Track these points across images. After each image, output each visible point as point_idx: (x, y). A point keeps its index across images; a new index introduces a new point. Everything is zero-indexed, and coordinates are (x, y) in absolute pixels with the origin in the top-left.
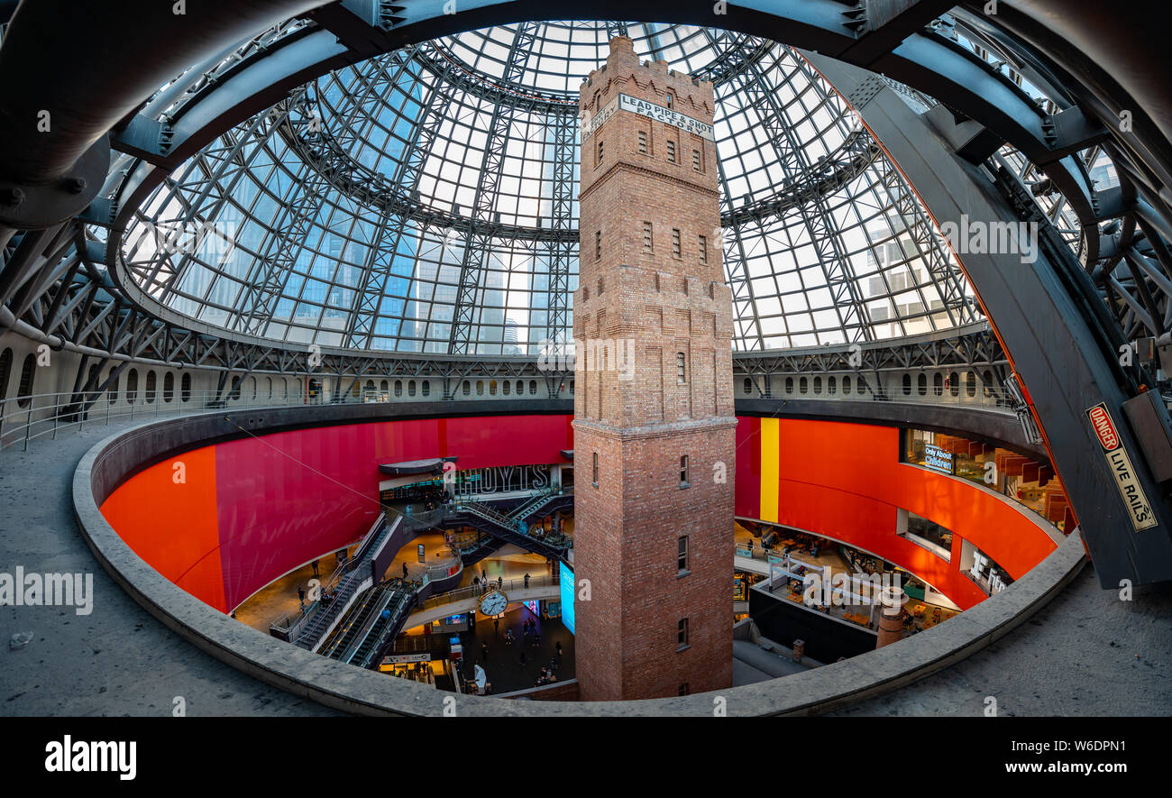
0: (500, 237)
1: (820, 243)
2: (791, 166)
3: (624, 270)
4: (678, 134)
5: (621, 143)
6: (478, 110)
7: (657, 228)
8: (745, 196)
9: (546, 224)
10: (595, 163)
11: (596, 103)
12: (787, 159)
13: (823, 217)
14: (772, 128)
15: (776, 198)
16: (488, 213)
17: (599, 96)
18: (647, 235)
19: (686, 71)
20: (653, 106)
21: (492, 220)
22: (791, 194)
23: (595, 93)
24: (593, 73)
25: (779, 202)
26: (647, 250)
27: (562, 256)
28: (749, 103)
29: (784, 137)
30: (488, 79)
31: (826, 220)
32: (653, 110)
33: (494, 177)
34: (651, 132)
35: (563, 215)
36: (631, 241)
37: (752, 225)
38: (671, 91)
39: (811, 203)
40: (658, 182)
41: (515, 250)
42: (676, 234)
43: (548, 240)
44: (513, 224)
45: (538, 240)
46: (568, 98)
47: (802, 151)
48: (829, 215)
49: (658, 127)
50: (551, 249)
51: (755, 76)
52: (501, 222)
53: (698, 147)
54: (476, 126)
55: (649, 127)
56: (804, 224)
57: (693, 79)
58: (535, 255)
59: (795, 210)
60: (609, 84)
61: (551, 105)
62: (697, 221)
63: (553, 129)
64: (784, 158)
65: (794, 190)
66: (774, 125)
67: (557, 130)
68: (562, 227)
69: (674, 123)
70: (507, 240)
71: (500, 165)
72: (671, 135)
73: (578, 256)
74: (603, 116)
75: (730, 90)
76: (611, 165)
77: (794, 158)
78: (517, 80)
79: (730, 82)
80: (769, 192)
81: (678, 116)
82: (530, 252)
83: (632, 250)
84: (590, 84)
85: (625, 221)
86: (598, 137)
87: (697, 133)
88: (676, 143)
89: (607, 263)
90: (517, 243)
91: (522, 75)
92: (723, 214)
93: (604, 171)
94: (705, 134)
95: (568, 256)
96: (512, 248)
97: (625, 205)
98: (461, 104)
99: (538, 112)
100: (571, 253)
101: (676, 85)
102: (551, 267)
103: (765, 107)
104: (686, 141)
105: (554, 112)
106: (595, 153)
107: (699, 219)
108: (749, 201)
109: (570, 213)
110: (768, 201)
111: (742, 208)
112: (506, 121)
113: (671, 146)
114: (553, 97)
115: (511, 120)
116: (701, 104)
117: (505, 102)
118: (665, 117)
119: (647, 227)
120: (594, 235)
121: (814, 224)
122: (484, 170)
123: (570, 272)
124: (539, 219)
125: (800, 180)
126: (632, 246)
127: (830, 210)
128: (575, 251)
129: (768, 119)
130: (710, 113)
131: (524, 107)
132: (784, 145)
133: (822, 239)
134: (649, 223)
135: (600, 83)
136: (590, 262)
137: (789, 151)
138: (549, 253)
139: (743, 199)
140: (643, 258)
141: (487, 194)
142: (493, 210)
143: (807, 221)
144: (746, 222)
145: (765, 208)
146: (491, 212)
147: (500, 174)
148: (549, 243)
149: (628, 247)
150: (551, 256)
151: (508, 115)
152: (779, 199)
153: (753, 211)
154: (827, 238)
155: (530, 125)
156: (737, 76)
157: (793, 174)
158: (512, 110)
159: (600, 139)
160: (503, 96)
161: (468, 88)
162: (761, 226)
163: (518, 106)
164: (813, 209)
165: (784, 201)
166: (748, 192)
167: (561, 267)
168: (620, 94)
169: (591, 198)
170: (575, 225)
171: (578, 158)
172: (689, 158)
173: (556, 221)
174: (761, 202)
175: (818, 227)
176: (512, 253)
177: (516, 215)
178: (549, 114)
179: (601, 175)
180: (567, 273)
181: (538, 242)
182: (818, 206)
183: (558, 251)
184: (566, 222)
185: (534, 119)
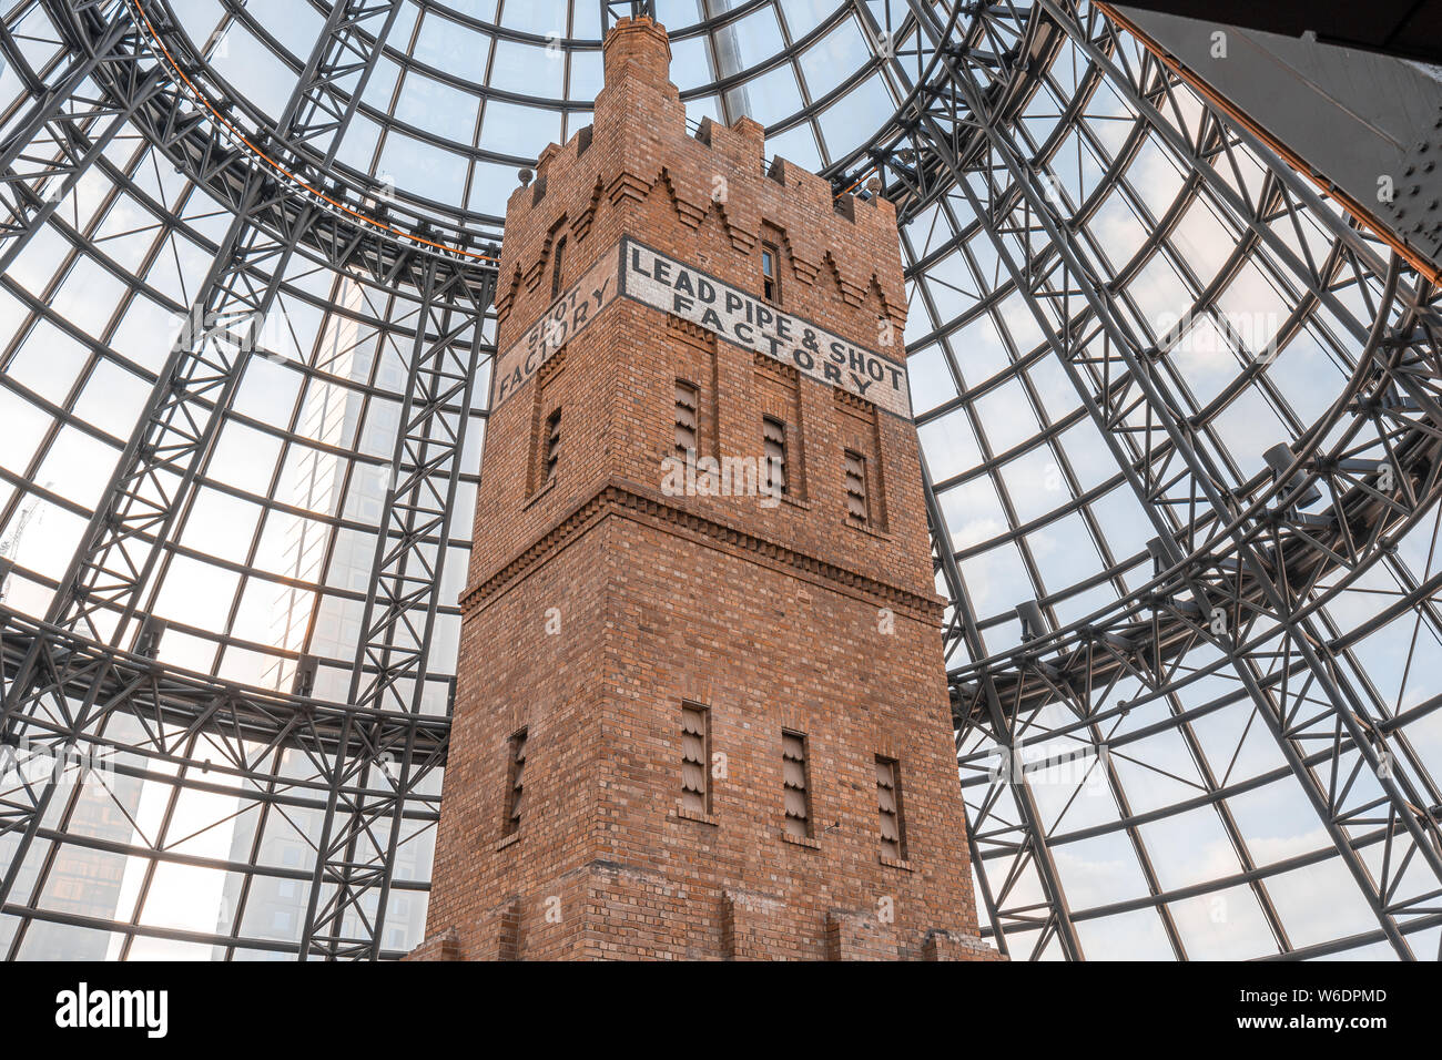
0: (145, 712)
1: (1322, 771)
2: (1170, 494)
3: (603, 879)
4: (797, 393)
5: (620, 419)
6: (172, 222)
7: (726, 722)
8: (1025, 613)
9: (330, 688)
10: (530, 484)
11: (550, 267)
12: (1156, 468)
13: (1318, 672)
14: (1089, 362)
15: (1133, 612)
16: (117, 617)
17: (562, 243)
18: (692, 750)
19: (814, 165)
20: (721, 291)
21: (124, 646)
22: (1185, 596)
23: (552, 231)
24: (550, 154)
25: (1146, 628)
26: (691, 807)
27: (373, 810)
28: (1005, 276)
29: (1136, 391)
30: (236, 112)
31: (1334, 682)
32: (719, 306)
33: (171, 483)
34: (714, 384)
35: (395, 658)
36: (634, 771)
37: (1056, 714)
38: (774, 238)
39: (1264, 623)
40: (732, 562)
41: (193, 774)
42: (792, 750)
43: (330, 747)
44: (207, 671)
45: (290, 741)
46: (466, 239)
47: (1201, 435)
48: (1340, 660)
49: (736, 368)
50: (335, 781)
51: (1014, 172)
52: (162, 658)
53: (861, 440)
54: (152, 281)
55: (707, 366)
56: (1249, 703)
57: (835, 193)
58: (268, 799)
59: (1207, 654)
60: (596, 199)
61: (412, 257)
62: (866, 703)
63: (406, 344)
64: (1143, 465)
65: (1196, 582)
66: (1096, 349)
67: (417, 349)
68: (389, 704)
69: (785, 354)
70: (169, 728)
71: (202, 445)
72: (774, 398)
73: (435, 817)
74: (568, 316)
75: (944, 235)
76: (582, 494)
77: (1178, 463)
78: (322, 143)
79: (943, 200)
80: (1106, 594)
81: (797, 329)
82: (250, 786)
83: (637, 804)
84: (540, 193)
85: (618, 698)
86: (548, 392)
87: (855, 390)
88: (791, 424)
89: (544, 851)
90: (208, 748)
91: (342, 124)
92: (953, 678)
93: (556, 515)
94: (879, 393)
95: (397, 815)
96: (185, 763)
97: (619, 643)
98: (122, 182)
99: (366, 275)
100: (409, 805)
101: (789, 218)
102: (324, 853)
103: (1059, 287)
104: (822, 420)
105: (418, 281)
106: (534, 446)
107: (873, 698)
108: (1038, 630)
109: (422, 656)
110: (1109, 625)
111: (1016, 657)
112: (258, 285)
113: (774, 434)
114: (422, 230)
115: (276, 284)
116: (865, 285)
117: (266, 215)
118: (756, 334)
119: (692, 724)
120: (502, 743)
121: (1291, 702)
122: (139, 452)
123: (397, 875)
124: (308, 667)
125: (1212, 542)
126: (637, 792)
127: (1341, 644)
128: (425, 799)
129: (1073, 327)
130: (894, 312)
131: (327, 247)
132: (1137, 418)
133: (1332, 755)
134: (699, 710)
135: (569, 195)
136: (480, 842)
137: (1158, 439)
138: (324, 796)
139: (1017, 622)
140: (675, 836)
141: (131, 544)
142: (141, 606)
143: (1259, 689)
144: (1035, 704)
145: (1099, 651)
146: (128, 612)
147: (195, 479)
148: (332, 759)
149: (622, 793)
150: (330, 808)
151: (269, 266)
152: (1146, 615)
153: (1055, 663)
154: (1348, 747)
155: (334, 318)
156: (959, 175)
157: (1185, 522)
158: (286, 249)
159: (554, 397)
160: (268, 191)
161: (161, 127)
162: (1089, 718)
163: (309, 239)
164: (1274, 644)
165: (1163, 624)
166: (1029, 595)
167: (365, 853)
168: (626, 238)
169: (505, 608)
170: (435, 702)
171: (471, 462)
172: (833, 479)
173: (367, 679)
174: (1084, 630)
175: (1307, 712)
176: (179, 783)
177: (225, 641)
178: (403, 287)
179: (547, 527)
180: (383, 879)
181: (287, 752)
182: (1292, 633)
183: (361, 792)
184: (406, 686)
185: (352, 297)
